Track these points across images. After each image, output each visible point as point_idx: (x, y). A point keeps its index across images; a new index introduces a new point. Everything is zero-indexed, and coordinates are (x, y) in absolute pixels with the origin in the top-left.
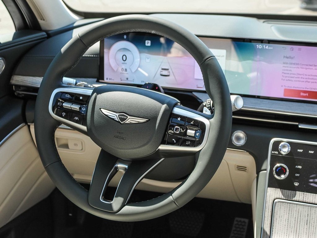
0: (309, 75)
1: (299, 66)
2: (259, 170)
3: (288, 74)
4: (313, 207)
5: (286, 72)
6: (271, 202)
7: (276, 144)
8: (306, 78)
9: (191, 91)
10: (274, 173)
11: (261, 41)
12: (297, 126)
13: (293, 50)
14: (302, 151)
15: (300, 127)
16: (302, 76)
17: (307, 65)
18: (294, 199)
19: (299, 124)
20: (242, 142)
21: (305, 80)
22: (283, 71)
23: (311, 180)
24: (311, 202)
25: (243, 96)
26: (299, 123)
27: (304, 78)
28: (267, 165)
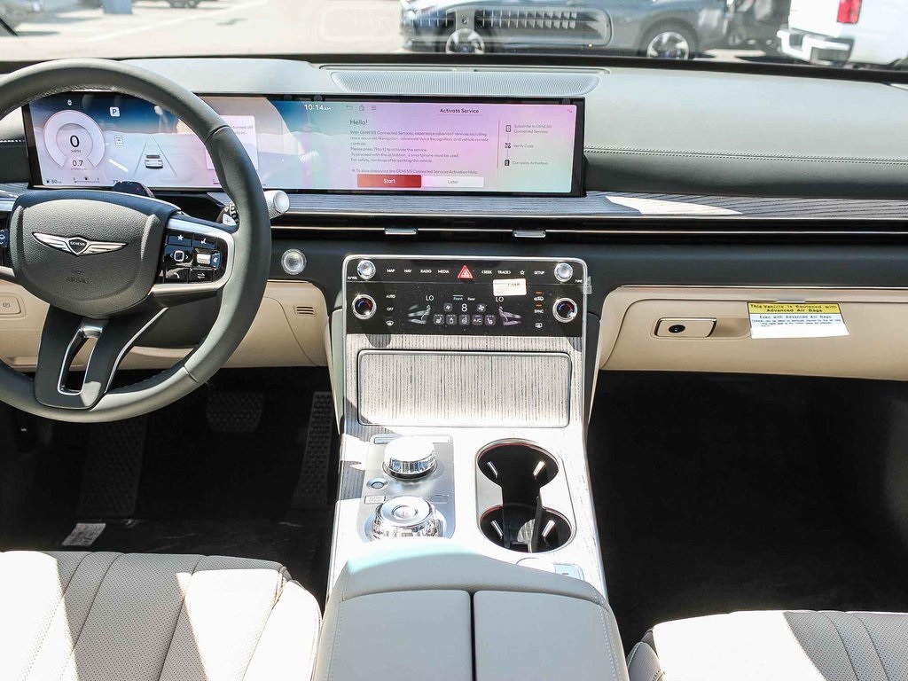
0: (393, 150)
1: (377, 136)
2: (331, 309)
3: (361, 149)
4: (418, 354)
5: (356, 147)
6: (354, 356)
7: (354, 264)
8: (389, 155)
9: (205, 191)
10: (354, 310)
11: (311, 97)
12: (383, 232)
13: (364, 110)
14: (393, 270)
15: (387, 233)
16: (383, 152)
17: (388, 133)
18: (388, 347)
19: (386, 230)
20: (299, 268)
21: (387, 158)
22: (353, 146)
23: (412, 315)
24: (414, 348)
25: (289, 192)
26: (386, 227)
27: (385, 155)
28: (342, 300)
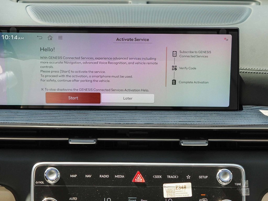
0: (76, 72)
1: (62, 60)
3: (49, 72)
5: (45, 69)
7: (41, 170)
8: (73, 76)
11: (8, 29)
12: (67, 142)
13: (51, 39)
14: (76, 175)
15: (70, 143)
16: (67, 74)
17: (72, 58)
19: (70, 140)
21: (72, 79)
22: (42, 69)
26: (69, 138)
27: (70, 76)
